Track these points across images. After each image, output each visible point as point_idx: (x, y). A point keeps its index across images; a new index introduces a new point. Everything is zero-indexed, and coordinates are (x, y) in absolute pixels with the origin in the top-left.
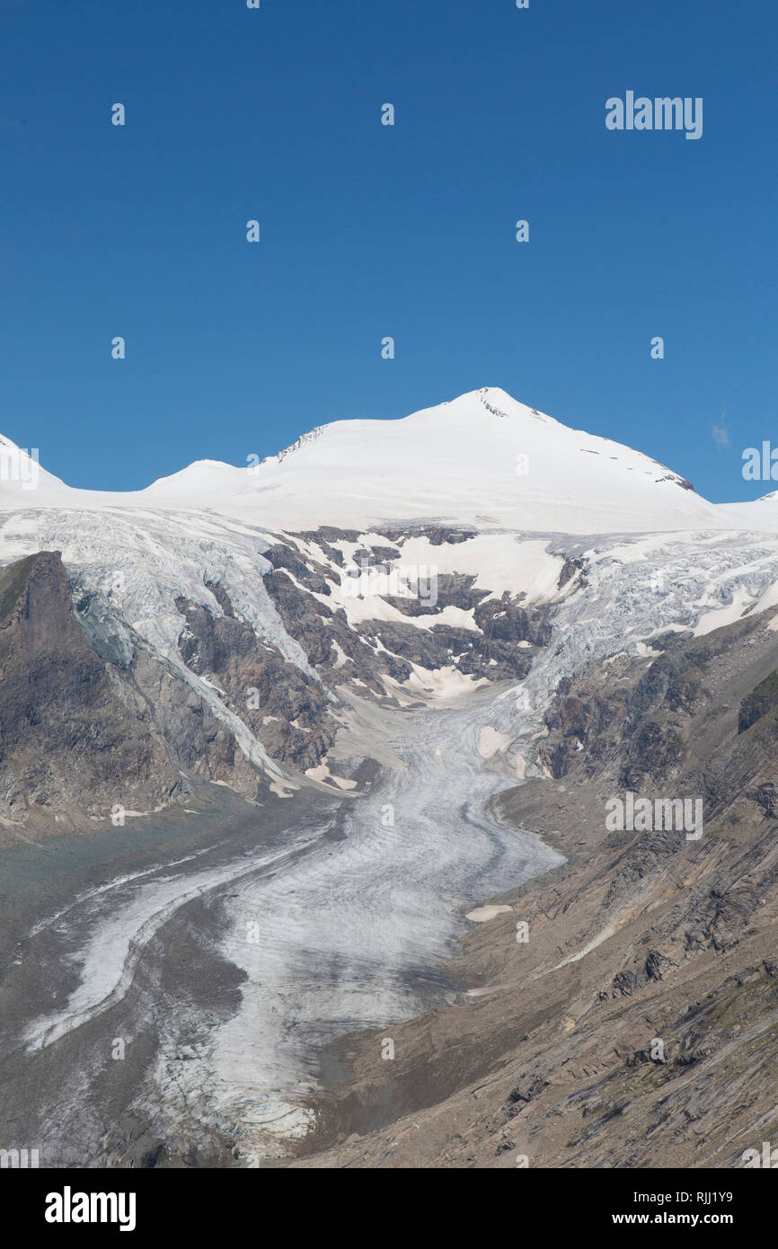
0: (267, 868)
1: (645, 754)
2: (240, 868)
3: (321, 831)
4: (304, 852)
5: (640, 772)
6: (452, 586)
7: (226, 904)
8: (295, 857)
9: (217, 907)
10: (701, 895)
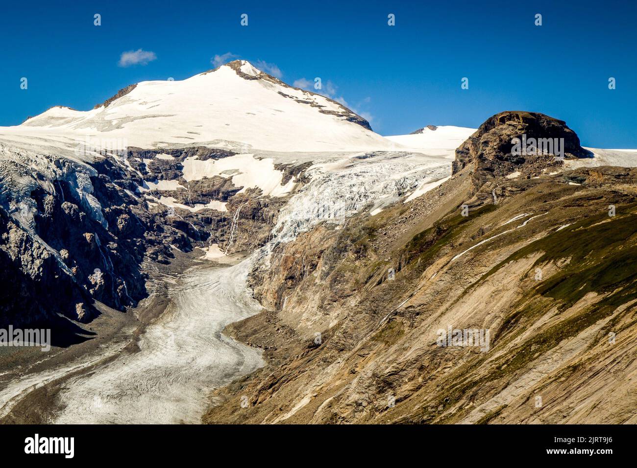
0: (89, 368)
1: (335, 291)
2: (72, 368)
3: (123, 345)
4: (112, 359)
5: (331, 302)
6: (213, 185)
7: (61, 394)
8: (106, 362)
9: (55, 395)
10: (366, 377)
